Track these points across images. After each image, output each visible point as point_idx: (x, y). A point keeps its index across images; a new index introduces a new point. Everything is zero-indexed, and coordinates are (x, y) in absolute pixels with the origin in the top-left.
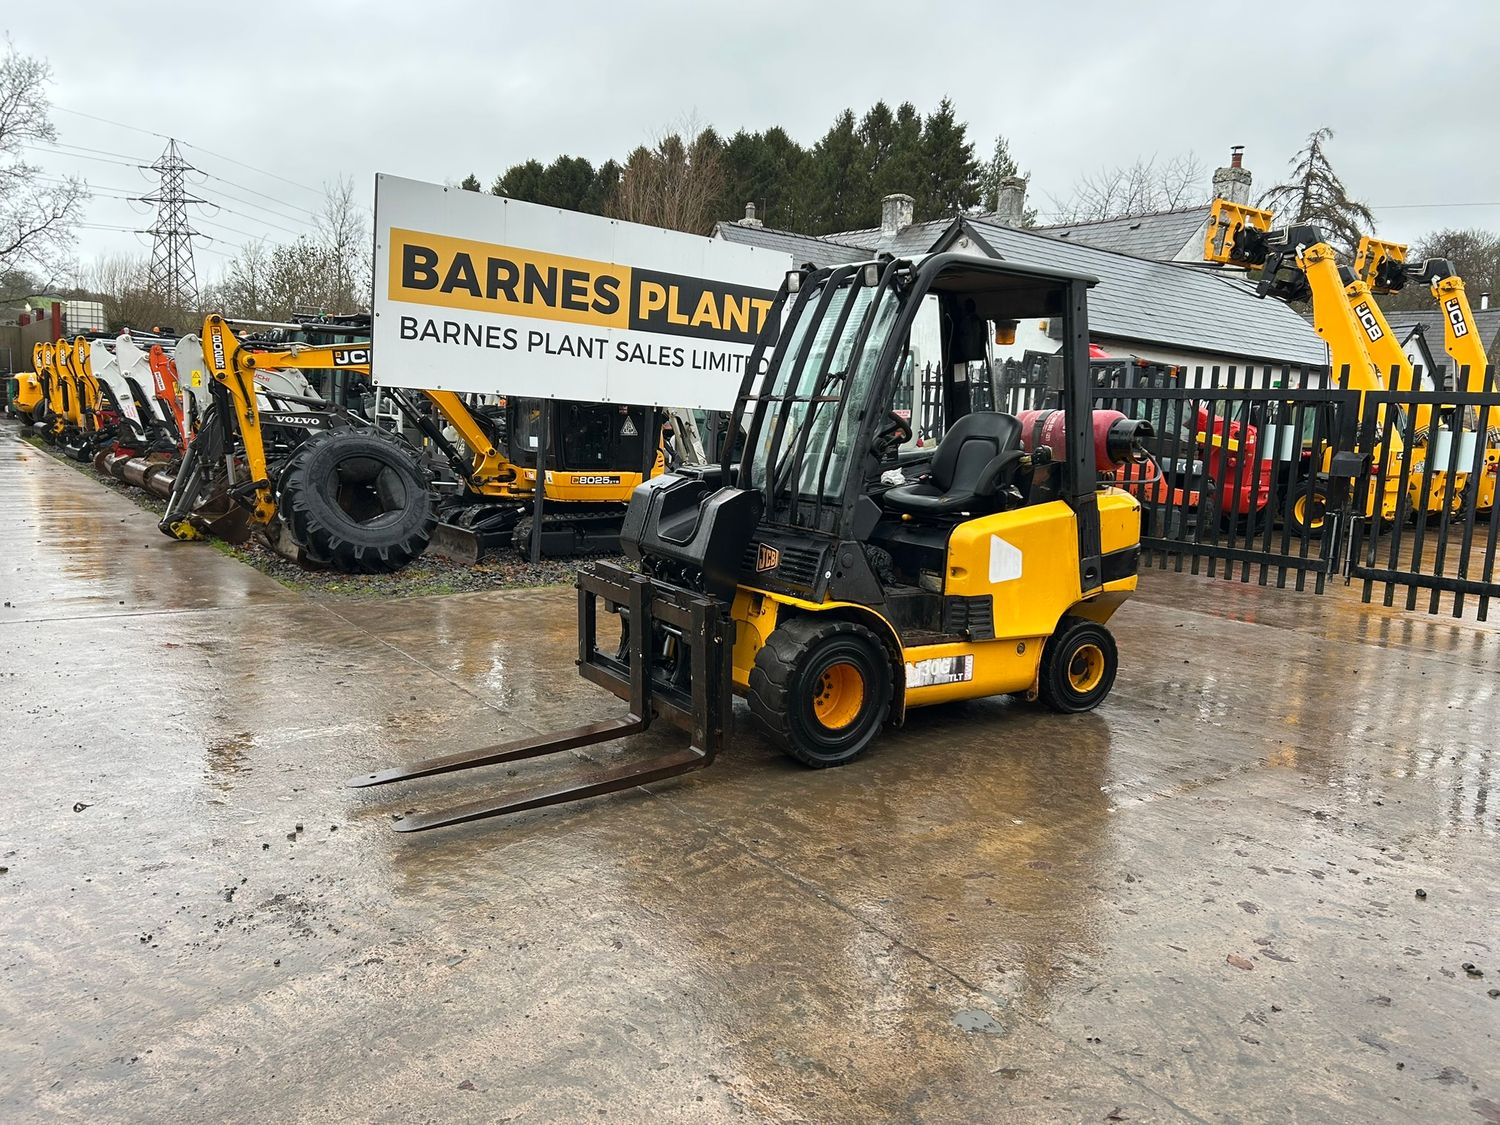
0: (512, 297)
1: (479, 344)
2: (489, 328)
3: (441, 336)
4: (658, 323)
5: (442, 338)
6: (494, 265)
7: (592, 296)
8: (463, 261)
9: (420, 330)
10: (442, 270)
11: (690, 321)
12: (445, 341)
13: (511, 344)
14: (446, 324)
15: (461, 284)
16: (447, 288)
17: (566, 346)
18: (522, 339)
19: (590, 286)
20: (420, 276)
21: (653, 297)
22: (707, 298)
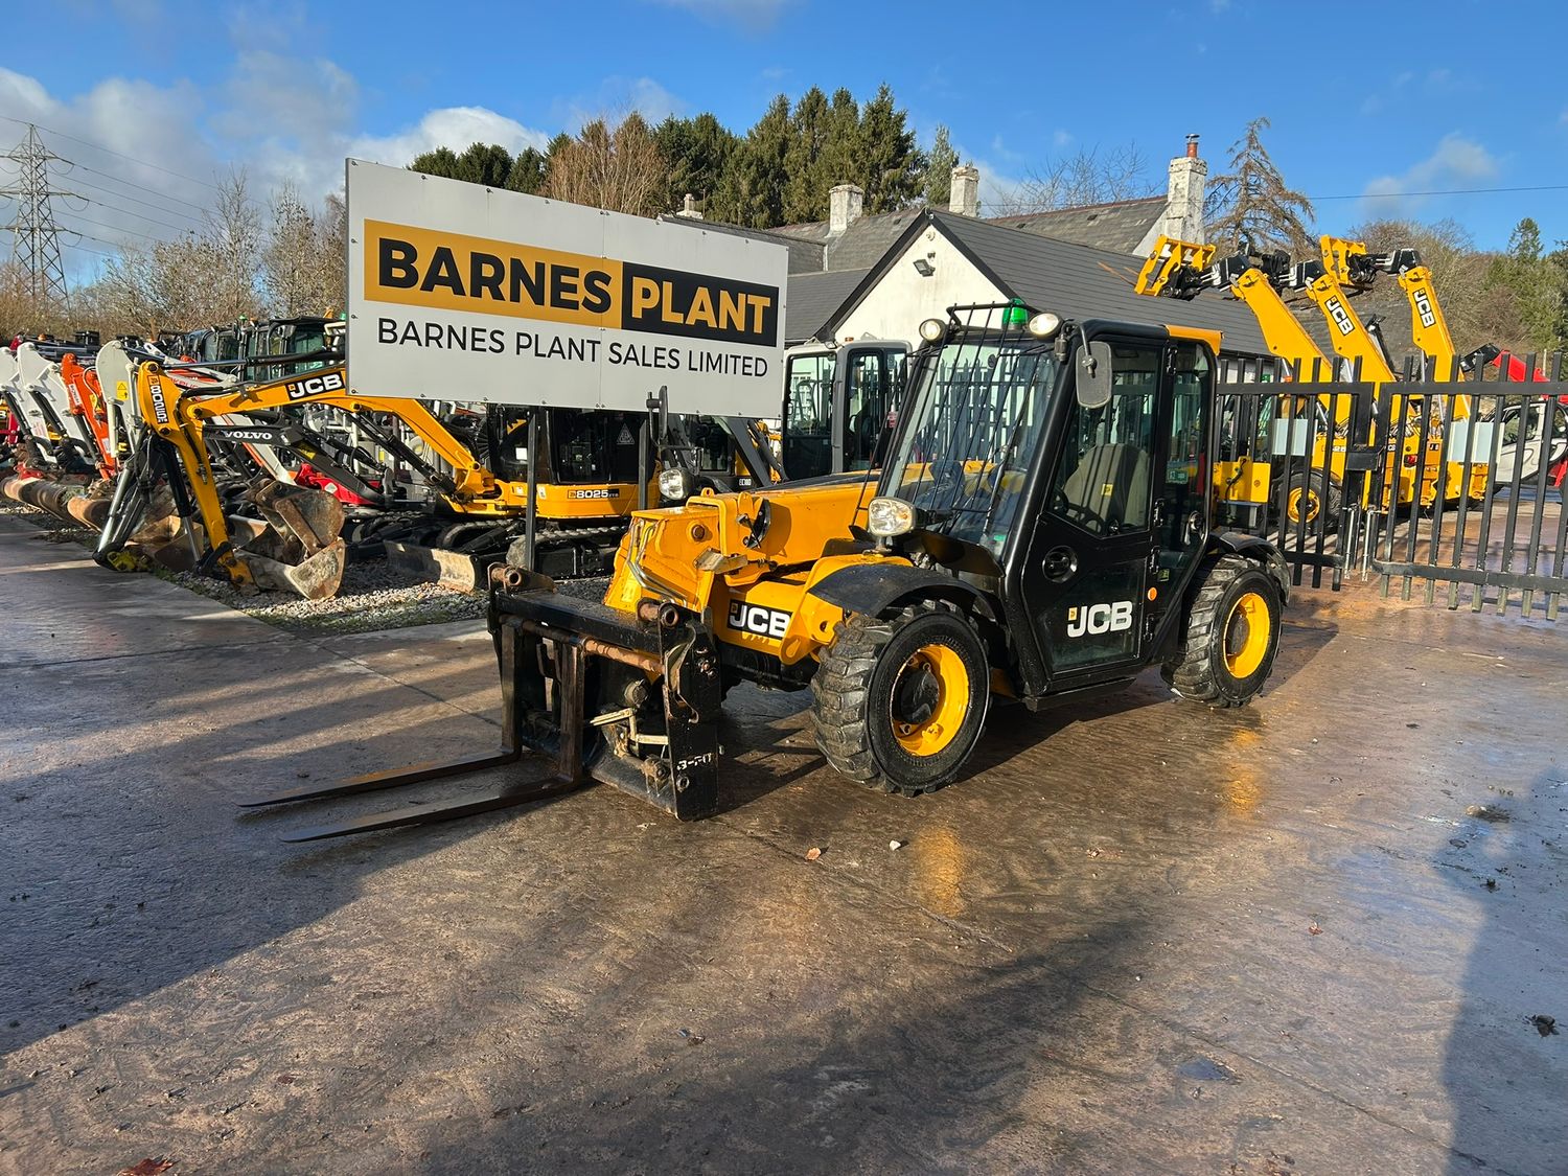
0: (497, 295)
1: (464, 347)
2: (474, 330)
3: (423, 340)
4: (651, 322)
5: (423, 342)
6: (478, 260)
7: (582, 294)
8: (444, 256)
9: (400, 332)
10: (422, 266)
11: (685, 318)
12: (427, 345)
13: (498, 347)
14: (428, 325)
15: (443, 282)
16: (428, 287)
17: (556, 349)
18: (510, 342)
19: (580, 282)
20: (398, 273)
21: (646, 294)
22: (702, 294)
